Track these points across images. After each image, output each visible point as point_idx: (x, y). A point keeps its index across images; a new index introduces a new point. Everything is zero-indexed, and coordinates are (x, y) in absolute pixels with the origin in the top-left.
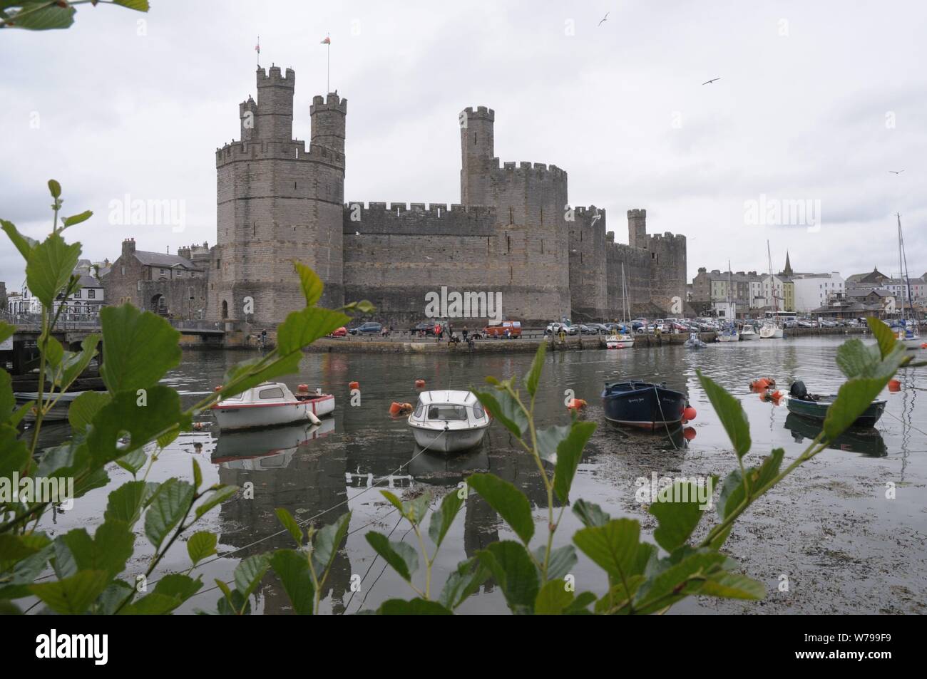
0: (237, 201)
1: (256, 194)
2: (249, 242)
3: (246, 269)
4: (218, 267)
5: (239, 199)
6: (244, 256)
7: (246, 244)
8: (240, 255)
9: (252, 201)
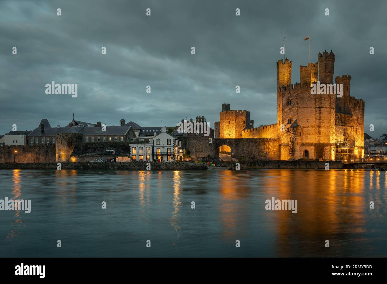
0: (316, 108)
1: (324, 106)
2: (321, 126)
3: (320, 137)
4: (300, 136)
5: (317, 107)
6: (319, 132)
7: (319, 127)
8: (317, 131)
9: (321, 109)
